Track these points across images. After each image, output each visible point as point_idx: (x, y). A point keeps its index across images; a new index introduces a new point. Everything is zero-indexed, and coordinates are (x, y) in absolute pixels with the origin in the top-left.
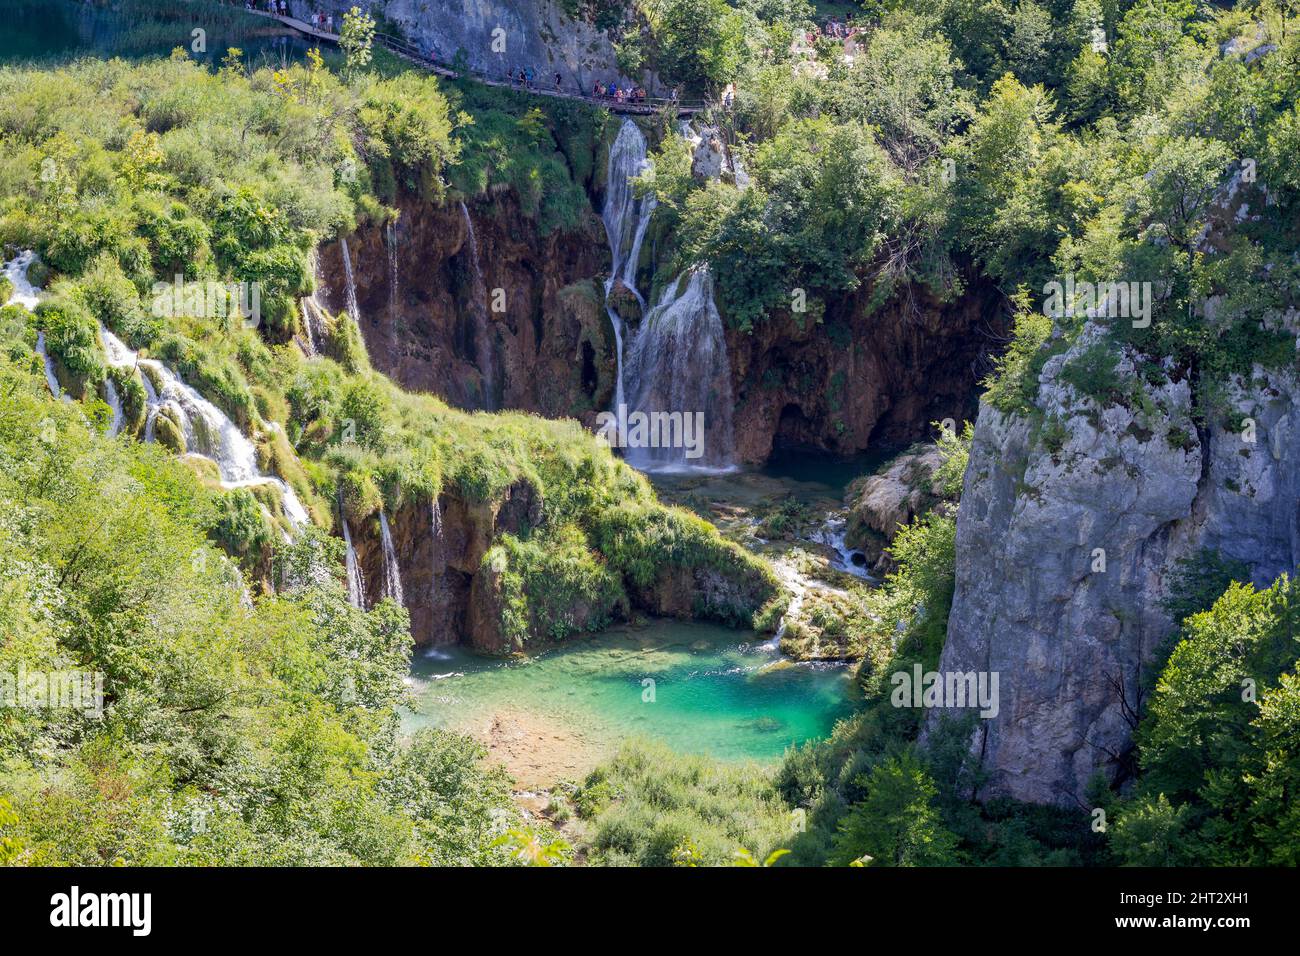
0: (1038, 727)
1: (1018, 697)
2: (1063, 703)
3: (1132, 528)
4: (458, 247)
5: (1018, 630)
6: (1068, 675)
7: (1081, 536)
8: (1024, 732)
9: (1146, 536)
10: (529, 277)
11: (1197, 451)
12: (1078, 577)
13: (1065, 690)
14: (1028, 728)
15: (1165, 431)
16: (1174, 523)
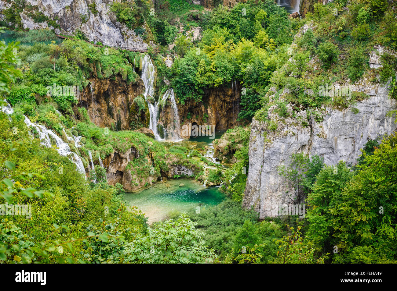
0: (273, 198)
1: (268, 191)
2: (279, 192)
3: (294, 148)
4: (107, 89)
5: (267, 175)
6: (280, 185)
7: (282, 150)
8: (270, 200)
9: (298, 149)
10: (125, 95)
11: (309, 127)
12: (281, 161)
13: (279, 189)
14: (271, 199)
15: (301, 123)
16: (305, 146)
